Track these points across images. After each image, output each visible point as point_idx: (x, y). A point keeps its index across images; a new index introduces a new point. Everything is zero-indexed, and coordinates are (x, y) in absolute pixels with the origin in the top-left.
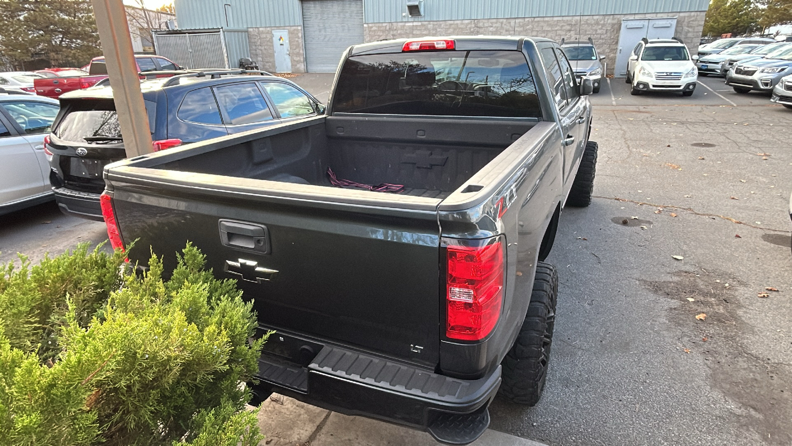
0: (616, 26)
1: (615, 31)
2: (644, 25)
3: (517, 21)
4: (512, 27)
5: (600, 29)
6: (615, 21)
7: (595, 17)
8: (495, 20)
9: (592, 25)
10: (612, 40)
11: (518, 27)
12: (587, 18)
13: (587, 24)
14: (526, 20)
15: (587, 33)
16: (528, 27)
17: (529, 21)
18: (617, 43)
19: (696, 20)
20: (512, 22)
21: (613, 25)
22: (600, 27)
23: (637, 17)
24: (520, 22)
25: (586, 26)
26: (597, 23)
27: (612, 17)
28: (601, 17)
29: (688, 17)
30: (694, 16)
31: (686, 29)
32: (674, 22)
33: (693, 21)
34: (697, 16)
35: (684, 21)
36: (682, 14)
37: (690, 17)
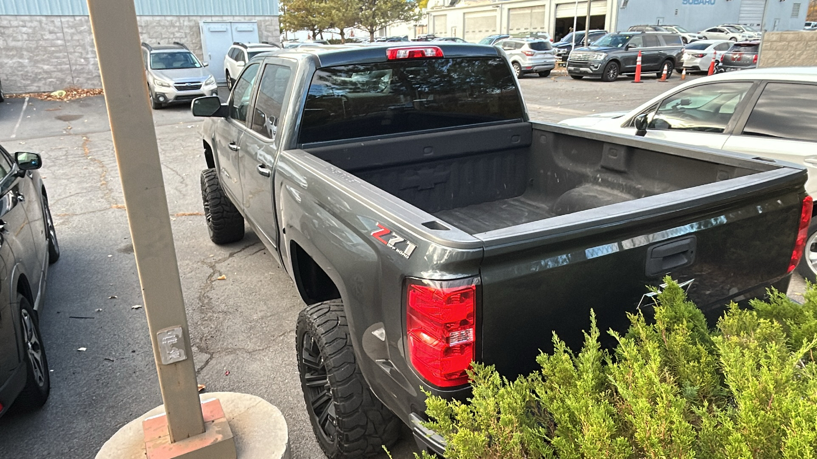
0: (194, 29)
1: (195, 35)
2: (227, 29)
3: (63, 19)
4: (58, 28)
5: (178, 32)
6: (192, 24)
7: (169, 18)
8: (27, 18)
9: (166, 27)
10: (195, 45)
11: (67, 28)
12: (158, 18)
13: (160, 25)
14: (77, 18)
15: (163, 36)
16: (82, 28)
17: (81, 20)
18: (201, 48)
19: (271, 25)
20: (57, 21)
21: (191, 28)
22: (177, 29)
23: (215, 19)
24: (68, 21)
25: (160, 28)
26: (172, 25)
27: (187, 18)
28: (175, 19)
29: (264, 21)
30: (268, 21)
31: (265, 33)
32: (255, 26)
33: (269, 25)
34: (271, 20)
35: (261, 26)
36: (258, 19)
37: (265, 21)
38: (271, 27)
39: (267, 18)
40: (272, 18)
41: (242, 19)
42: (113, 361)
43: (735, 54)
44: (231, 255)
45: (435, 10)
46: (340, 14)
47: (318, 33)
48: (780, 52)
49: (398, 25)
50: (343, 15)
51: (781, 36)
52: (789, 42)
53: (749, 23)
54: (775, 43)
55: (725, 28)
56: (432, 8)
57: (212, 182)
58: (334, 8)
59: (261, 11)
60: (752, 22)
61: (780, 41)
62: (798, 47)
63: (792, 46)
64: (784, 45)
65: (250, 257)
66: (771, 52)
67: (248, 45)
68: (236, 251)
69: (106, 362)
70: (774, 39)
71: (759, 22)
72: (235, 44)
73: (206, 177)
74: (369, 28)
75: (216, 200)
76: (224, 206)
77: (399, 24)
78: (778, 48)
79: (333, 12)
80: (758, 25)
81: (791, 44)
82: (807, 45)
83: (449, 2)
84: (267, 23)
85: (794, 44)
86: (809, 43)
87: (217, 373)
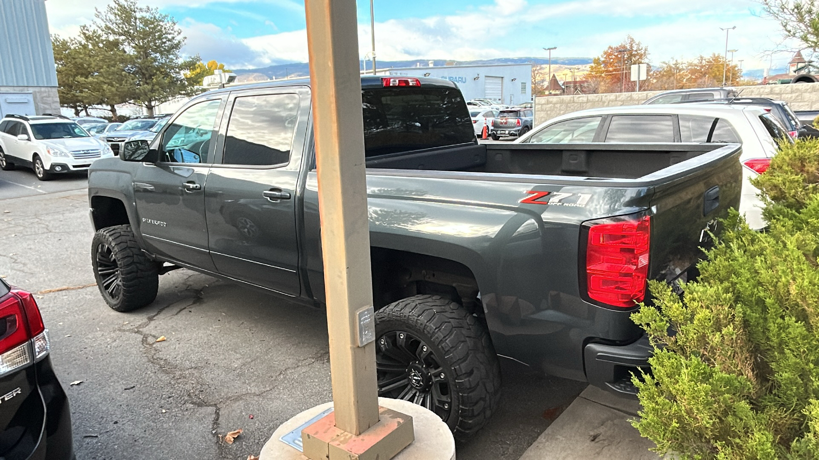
19: (49, 97)
29: (38, 92)
30: (45, 92)
31: (41, 105)
32: (30, 98)
33: (46, 97)
34: (49, 91)
35: (37, 98)
36: (31, 90)
37: (40, 92)
38: (48, 99)
39: (43, 89)
40: (50, 89)
41: (10, 90)
42: (97, 437)
43: (502, 119)
44: (151, 319)
45: (211, 87)
46: (114, 89)
47: (82, 110)
48: (549, 112)
49: (178, 101)
50: (117, 90)
51: (548, 100)
52: (554, 104)
53: (492, 97)
54: (544, 106)
55: (478, 102)
56: (209, 85)
57: (119, 240)
58: (105, 83)
59: (35, 81)
60: (495, 97)
61: (548, 104)
62: (561, 108)
63: (557, 108)
64: (551, 107)
65: (176, 317)
66: (542, 112)
67: (29, 117)
68: (154, 314)
69: (88, 440)
70: (543, 102)
71: (500, 98)
72: (8, 116)
73: (110, 236)
74: (146, 103)
75: (129, 258)
76: (138, 265)
77: (179, 99)
78: (547, 109)
79: (105, 87)
80: (500, 100)
81: (556, 106)
82: (567, 106)
83: (227, 80)
84: (45, 95)
85: (558, 106)
86: (569, 105)
87: (238, 419)
